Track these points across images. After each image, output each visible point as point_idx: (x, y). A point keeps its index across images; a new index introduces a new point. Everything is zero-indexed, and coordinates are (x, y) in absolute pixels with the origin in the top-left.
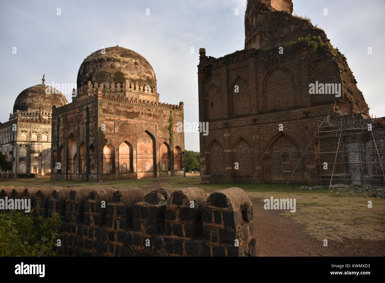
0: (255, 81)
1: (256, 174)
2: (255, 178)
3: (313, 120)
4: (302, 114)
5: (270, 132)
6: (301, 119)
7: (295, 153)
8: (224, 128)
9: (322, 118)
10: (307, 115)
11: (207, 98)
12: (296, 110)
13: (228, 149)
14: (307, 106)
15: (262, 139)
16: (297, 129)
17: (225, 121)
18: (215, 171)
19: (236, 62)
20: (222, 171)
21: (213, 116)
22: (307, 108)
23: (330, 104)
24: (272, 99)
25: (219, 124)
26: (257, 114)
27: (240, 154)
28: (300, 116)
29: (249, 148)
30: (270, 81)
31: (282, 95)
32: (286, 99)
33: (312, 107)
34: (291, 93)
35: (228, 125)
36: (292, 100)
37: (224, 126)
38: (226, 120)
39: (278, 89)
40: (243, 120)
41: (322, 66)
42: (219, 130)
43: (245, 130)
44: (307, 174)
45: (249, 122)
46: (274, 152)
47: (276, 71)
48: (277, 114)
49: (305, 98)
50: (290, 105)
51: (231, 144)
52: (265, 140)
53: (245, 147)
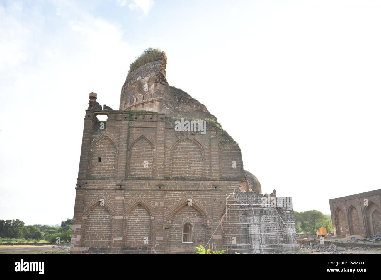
0: (163, 145)
1: (156, 245)
2: (154, 250)
3: (221, 193)
4: (211, 186)
5: (176, 200)
6: (210, 190)
7: (198, 223)
8: (117, 189)
9: (229, 192)
10: (216, 187)
11: (93, 150)
12: (205, 181)
13: (120, 215)
14: (217, 180)
15: (166, 206)
16: (205, 200)
17: (119, 182)
18: (92, 242)
19: (141, 121)
20: (104, 242)
21: (99, 174)
22: (216, 181)
23: (237, 181)
24: (178, 167)
25: (109, 183)
26: (163, 180)
27: (133, 221)
28: (209, 188)
29: (146, 216)
30: (178, 149)
31: (190, 165)
32: (193, 170)
33: (221, 181)
34: (198, 165)
35: (123, 187)
36: (199, 171)
37: (118, 187)
38: (121, 181)
39: (186, 159)
40: (144, 184)
41: (228, 148)
42: (108, 191)
43: (145, 195)
44: (214, 244)
45: (152, 187)
46: (176, 221)
47: (185, 141)
48: (185, 182)
49: (214, 172)
50: (197, 176)
51: (124, 209)
52: (169, 208)
53: (141, 214)
